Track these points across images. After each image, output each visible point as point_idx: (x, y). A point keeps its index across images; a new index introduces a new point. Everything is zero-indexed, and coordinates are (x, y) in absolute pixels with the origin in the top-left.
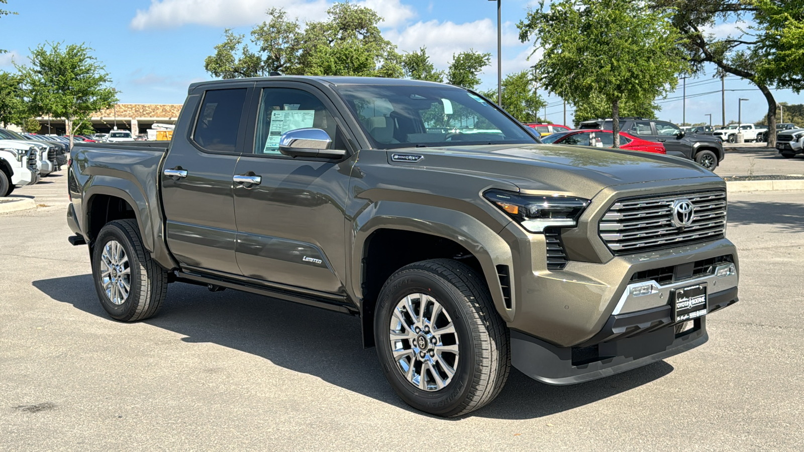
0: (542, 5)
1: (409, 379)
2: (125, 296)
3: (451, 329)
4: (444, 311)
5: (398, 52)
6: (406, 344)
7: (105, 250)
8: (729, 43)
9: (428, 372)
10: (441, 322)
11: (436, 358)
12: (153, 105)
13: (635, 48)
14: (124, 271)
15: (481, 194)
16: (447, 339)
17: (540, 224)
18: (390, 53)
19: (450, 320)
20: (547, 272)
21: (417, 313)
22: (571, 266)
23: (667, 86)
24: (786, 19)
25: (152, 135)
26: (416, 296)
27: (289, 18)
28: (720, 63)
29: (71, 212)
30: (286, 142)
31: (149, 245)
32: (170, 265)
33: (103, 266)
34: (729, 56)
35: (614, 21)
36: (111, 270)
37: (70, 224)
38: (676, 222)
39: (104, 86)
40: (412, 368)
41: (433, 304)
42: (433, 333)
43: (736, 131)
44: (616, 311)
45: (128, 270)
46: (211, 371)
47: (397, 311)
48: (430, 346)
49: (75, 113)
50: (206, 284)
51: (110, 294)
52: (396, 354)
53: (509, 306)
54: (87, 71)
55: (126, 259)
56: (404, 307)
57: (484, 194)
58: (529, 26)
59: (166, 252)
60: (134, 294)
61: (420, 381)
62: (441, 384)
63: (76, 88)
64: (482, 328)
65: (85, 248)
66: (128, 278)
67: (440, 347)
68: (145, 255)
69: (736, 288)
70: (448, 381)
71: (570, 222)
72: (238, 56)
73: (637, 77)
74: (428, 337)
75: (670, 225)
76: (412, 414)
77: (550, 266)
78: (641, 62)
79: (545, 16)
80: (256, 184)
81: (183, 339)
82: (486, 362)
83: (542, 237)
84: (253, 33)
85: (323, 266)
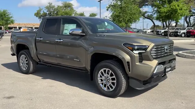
0: (111, 3)
1: (103, 88)
2: (26, 68)
3: (114, 77)
4: (112, 72)
5: (77, 13)
6: (102, 80)
7: (21, 57)
8: (146, 12)
9: (108, 87)
10: (112, 75)
11: (110, 83)
12: (22, 23)
13: (131, 12)
14: (26, 62)
15: (122, 45)
16: (113, 79)
17: (137, 52)
18: (75, 13)
19: (114, 75)
20: (139, 63)
21: (105, 73)
22: (144, 62)
23: (138, 21)
24: (161, 7)
25: (22, 30)
26: (105, 69)
27: (53, 4)
28: (144, 17)
29: (12, 48)
30: (71, 32)
31: (33, 56)
32: (38, 61)
33: (21, 61)
34: (146, 15)
35: (127, 7)
36: (23, 62)
37: (11, 51)
38: (166, 51)
39: (12, 19)
40: (103, 86)
41: (109, 71)
42: (109, 78)
43: (146, 30)
44: (155, 72)
45: (27, 62)
46: (51, 86)
47: (100, 72)
48: (108, 81)
49: (5, 25)
50: (47, 65)
51: (22, 68)
52: (99, 83)
53: (130, 71)
54: (8, 15)
55: (26, 59)
56: (102, 71)
57: (123, 45)
58: (109, 7)
59: (37, 58)
60: (29, 68)
61: (106, 89)
62: (111, 90)
63: (5, 19)
64: (123, 77)
65: (15, 57)
66: (27, 64)
67: (111, 81)
68: (32, 58)
69: (175, 66)
70: (113, 89)
71: (144, 51)
72: (42, 13)
73: (131, 19)
74: (108, 78)
75: (164, 52)
76: (104, 97)
77: (140, 62)
78: (133, 15)
79: (112, 5)
80: (61, 42)
81: (42, 78)
82: (123, 85)
83: (138, 55)
84: (45, 8)
85: (79, 61)
